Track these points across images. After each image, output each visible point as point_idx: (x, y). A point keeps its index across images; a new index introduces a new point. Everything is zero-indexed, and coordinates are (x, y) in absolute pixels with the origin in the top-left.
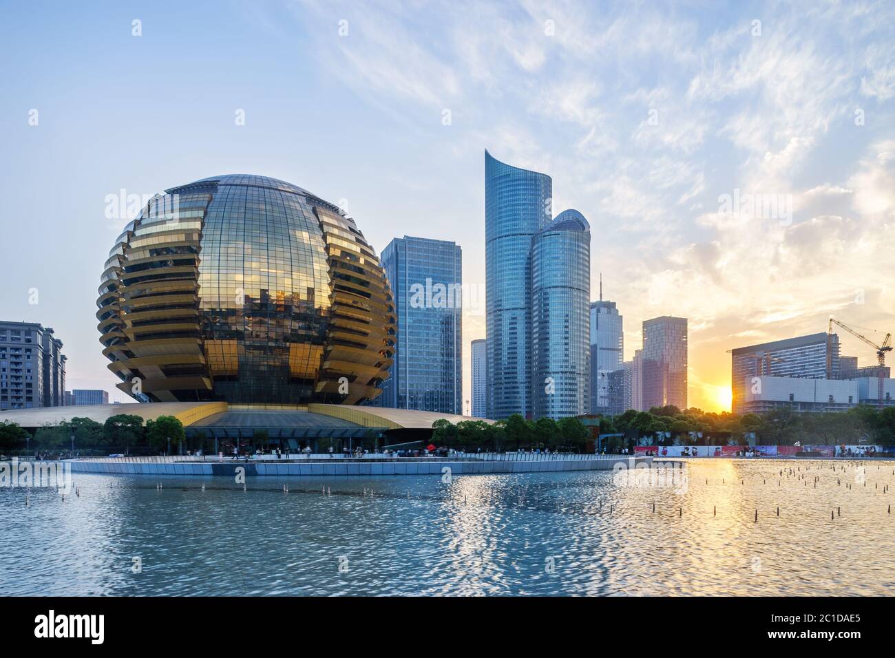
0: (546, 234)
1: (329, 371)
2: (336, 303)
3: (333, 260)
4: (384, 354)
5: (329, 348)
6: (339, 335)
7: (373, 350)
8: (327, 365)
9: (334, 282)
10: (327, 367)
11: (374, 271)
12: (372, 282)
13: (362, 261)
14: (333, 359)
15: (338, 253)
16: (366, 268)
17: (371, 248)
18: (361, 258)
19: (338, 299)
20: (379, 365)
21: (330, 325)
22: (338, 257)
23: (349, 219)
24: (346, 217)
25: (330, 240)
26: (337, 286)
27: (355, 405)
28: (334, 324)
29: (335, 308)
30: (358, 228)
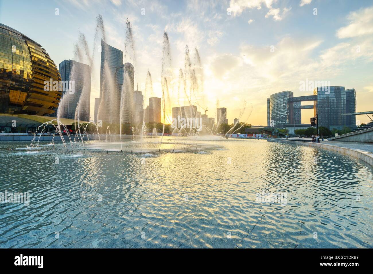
0: (121, 68)
1: (29, 102)
2: (34, 78)
3: (34, 62)
4: (56, 98)
5: (30, 94)
6: (34, 89)
7: (51, 97)
8: (29, 100)
9: (34, 70)
10: (29, 101)
11: (53, 69)
12: (52, 72)
13: (48, 64)
14: (31, 98)
15: (36, 59)
16: (49, 67)
17: (52, 60)
18: (47, 63)
19: (35, 76)
20: (54, 102)
21: (31, 85)
22: (36, 61)
23: (43, 49)
24: (42, 47)
25: (32, 54)
26: (34, 71)
27: (42, 115)
28: (33, 85)
29: (34, 79)
30: (47, 53)
